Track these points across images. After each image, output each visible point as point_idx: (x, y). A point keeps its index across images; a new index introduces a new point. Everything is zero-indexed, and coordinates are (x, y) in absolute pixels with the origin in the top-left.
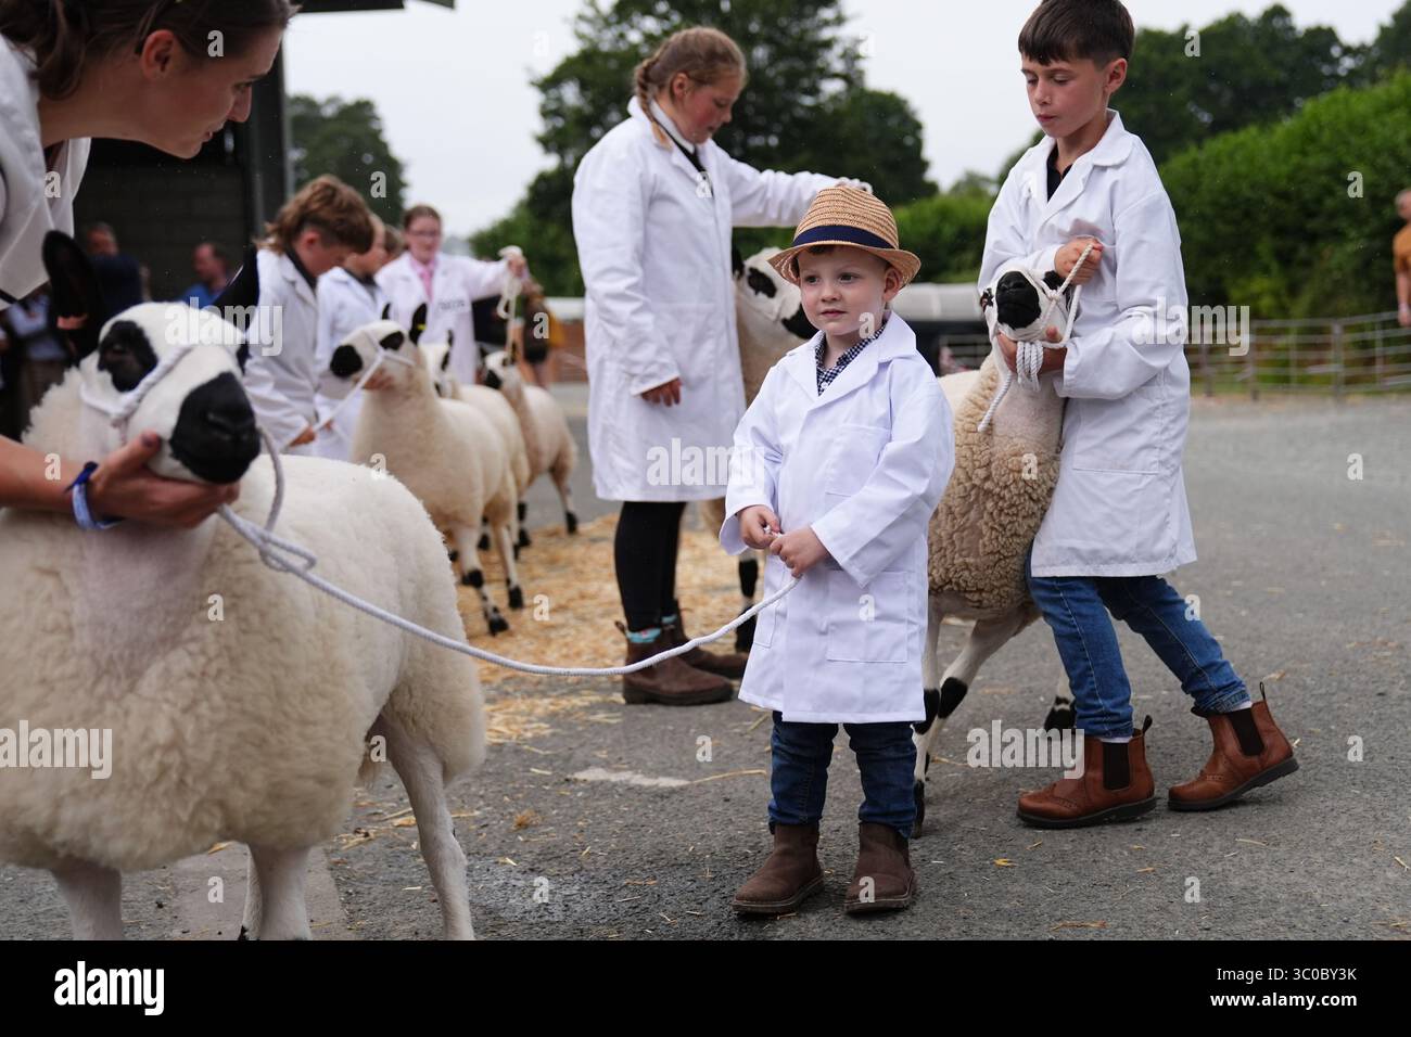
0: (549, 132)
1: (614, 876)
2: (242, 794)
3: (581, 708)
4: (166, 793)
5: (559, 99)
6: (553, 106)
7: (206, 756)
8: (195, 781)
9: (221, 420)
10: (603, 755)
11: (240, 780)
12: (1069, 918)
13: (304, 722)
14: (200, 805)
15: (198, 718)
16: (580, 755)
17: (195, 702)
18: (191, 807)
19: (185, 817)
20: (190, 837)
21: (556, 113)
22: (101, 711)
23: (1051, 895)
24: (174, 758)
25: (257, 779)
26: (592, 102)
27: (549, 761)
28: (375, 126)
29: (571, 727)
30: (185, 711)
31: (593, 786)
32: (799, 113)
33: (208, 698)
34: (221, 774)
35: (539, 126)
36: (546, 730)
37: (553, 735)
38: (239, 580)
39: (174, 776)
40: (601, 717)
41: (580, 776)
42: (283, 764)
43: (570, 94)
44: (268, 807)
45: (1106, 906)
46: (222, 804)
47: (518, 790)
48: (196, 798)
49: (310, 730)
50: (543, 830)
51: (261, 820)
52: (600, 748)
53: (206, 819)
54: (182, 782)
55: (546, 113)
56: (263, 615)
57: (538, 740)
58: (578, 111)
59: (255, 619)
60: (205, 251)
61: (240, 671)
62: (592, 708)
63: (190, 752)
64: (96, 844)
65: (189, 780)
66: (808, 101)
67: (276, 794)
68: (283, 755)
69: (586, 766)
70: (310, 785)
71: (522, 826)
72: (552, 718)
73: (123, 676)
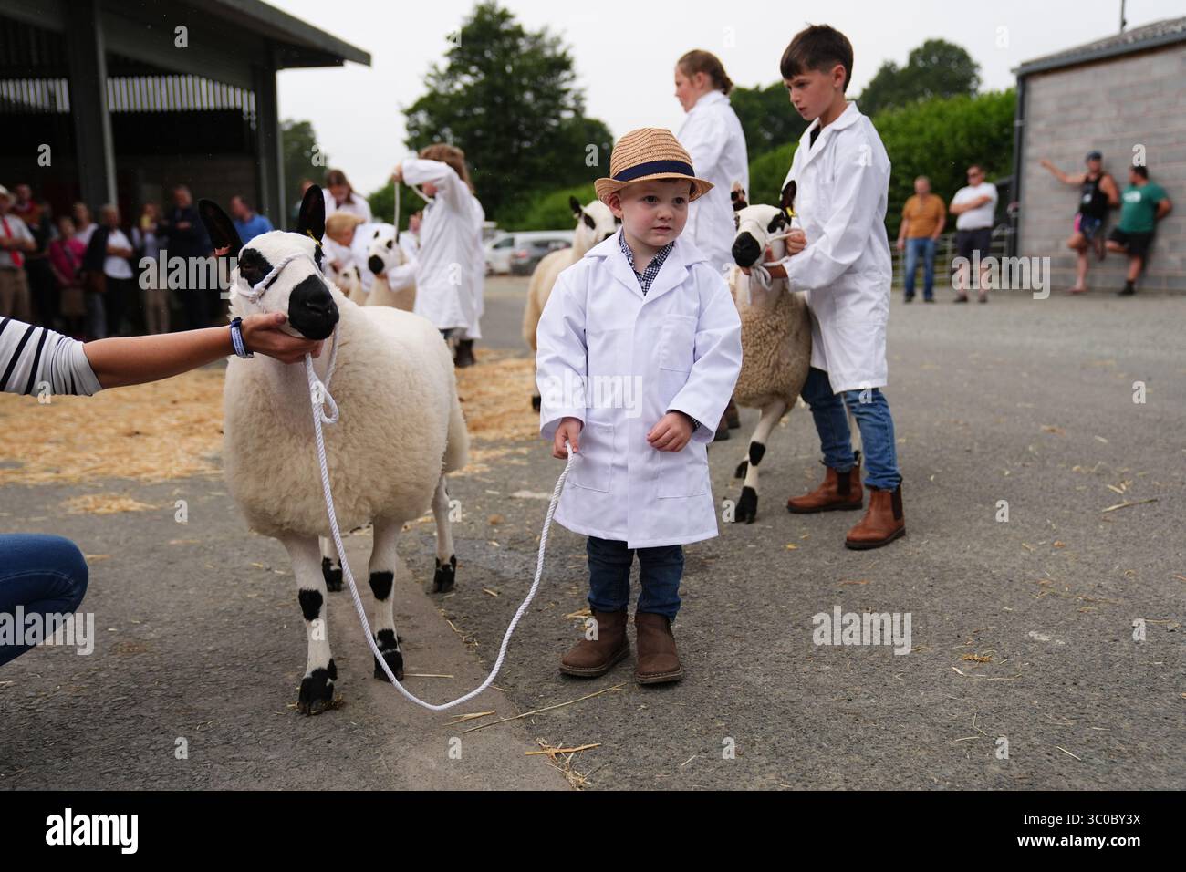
0: (411, 139)
1: (561, 553)
2: (379, 493)
3: (503, 457)
4: (340, 494)
5: (417, 121)
6: (412, 125)
7: (356, 472)
8: (353, 487)
9: (313, 305)
10: (525, 483)
11: (375, 484)
12: (845, 579)
13: (407, 449)
14: (358, 500)
15: (348, 452)
16: (512, 483)
17: (344, 445)
18: (354, 501)
19: (352, 507)
20: (355, 518)
21: (416, 128)
22: (297, 451)
23: (828, 566)
24: (340, 475)
25: (385, 484)
26: (435, 122)
27: (495, 486)
28: (311, 136)
29: (499, 467)
30: (341, 449)
31: (527, 501)
32: (550, 129)
33: (350, 441)
34: (366, 483)
35: (405, 135)
36: (486, 469)
37: (492, 471)
38: (350, 381)
39: (343, 485)
40: (515, 461)
41: (517, 495)
42: (397, 475)
43: (422, 118)
44: (392, 499)
45: (864, 572)
46: (369, 499)
47: (484, 502)
48: (356, 496)
49: (411, 454)
50: (507, 526)
51: (389, 505)
52: (522, 478)
53: (363, 508)
54: (347, 488)
55: (409, 129)
56: (368, 397)
57: (483, 474)
58: (427, 127)
59: (364, 400)
60: (237, 201)
61: (363, 427)
62: (508, 456)
63: (348, 471)
64: (308, 524)
65: (350, 486)
66: (554, 123)
67: (394, 492)
68: (396, 469)
69: (518, 489)
70: (413, 488)
71: (494, 523)
72: (487, 461)
73: (303, 435)
